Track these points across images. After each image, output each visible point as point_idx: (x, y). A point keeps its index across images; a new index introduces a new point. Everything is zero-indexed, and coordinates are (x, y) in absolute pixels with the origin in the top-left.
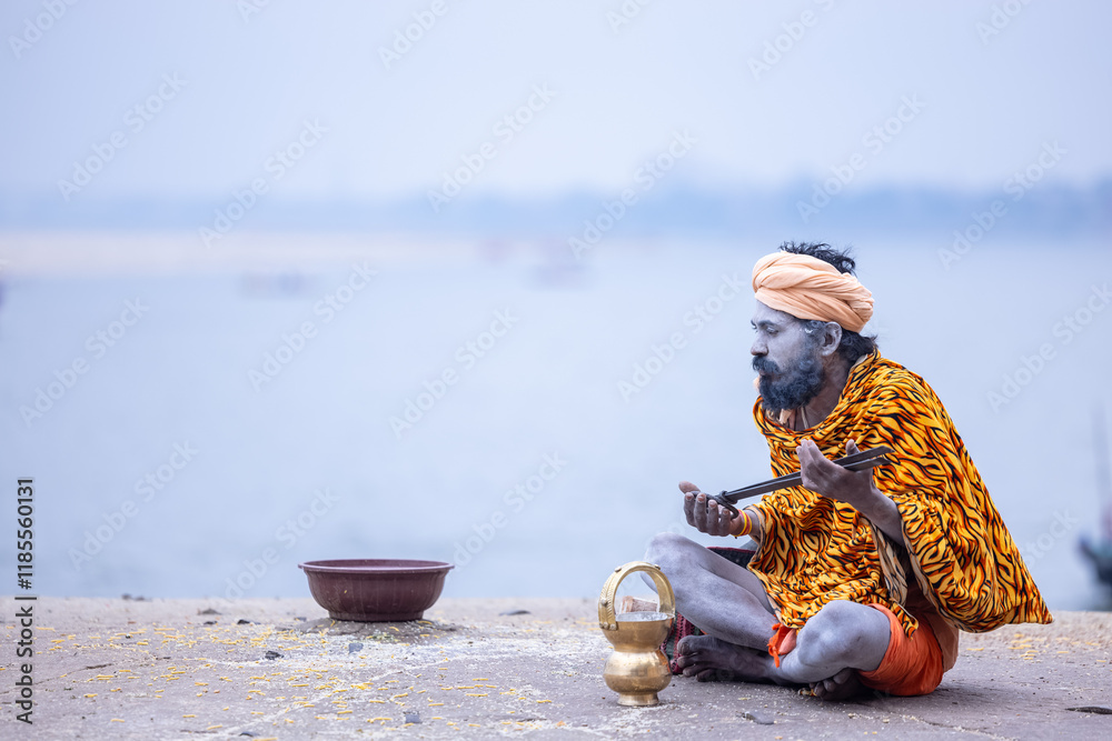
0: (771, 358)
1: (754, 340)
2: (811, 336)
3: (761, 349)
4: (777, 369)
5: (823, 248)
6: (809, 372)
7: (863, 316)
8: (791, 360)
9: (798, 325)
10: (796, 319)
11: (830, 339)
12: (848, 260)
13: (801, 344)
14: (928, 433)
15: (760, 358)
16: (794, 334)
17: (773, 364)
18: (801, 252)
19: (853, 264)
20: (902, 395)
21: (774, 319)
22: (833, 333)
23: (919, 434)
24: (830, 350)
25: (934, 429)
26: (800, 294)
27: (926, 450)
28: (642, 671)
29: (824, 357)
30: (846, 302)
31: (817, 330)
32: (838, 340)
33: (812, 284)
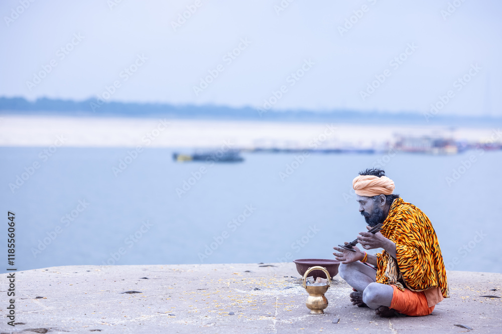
0: (366, 211)
1: (358, 207)
2: (376, 201)
3: (362, 209)
4: (369, 214)
5: (372, 171)
6: (378, 213)
7: (390, 190)
8: (372, 210)
9: (370, 199)
10: (369, 197)
11: (382, 200)
12: (381, 171)
13: (374, 205)
14: (411, 225)
15: (363, 212)
16: (370, 203)
17: (367, 213)
18: (365, 175)
19: (384, 172)
20: (404, 212)
21: (362, 199)
22: (383, 198)
23: (408, 226)
24: (384, 203)
25: (413, 224)
26: (368, 189)
27: (409, 230)
28: (316, 303)
29: (382, 206)
30: (384, 187)
31: (377, 198)
32: (385, 200)
33: (371, 185)
